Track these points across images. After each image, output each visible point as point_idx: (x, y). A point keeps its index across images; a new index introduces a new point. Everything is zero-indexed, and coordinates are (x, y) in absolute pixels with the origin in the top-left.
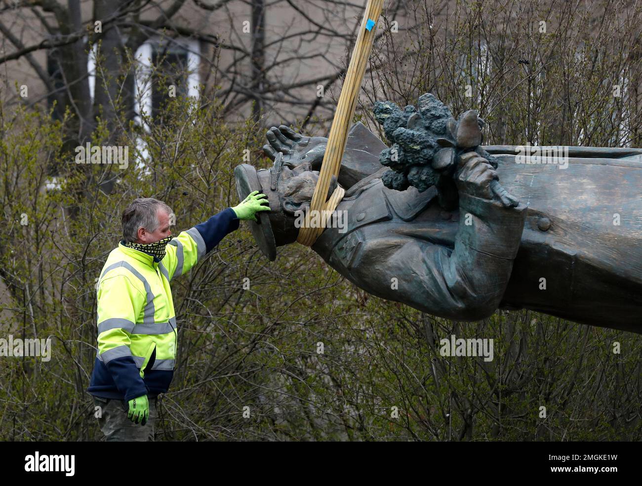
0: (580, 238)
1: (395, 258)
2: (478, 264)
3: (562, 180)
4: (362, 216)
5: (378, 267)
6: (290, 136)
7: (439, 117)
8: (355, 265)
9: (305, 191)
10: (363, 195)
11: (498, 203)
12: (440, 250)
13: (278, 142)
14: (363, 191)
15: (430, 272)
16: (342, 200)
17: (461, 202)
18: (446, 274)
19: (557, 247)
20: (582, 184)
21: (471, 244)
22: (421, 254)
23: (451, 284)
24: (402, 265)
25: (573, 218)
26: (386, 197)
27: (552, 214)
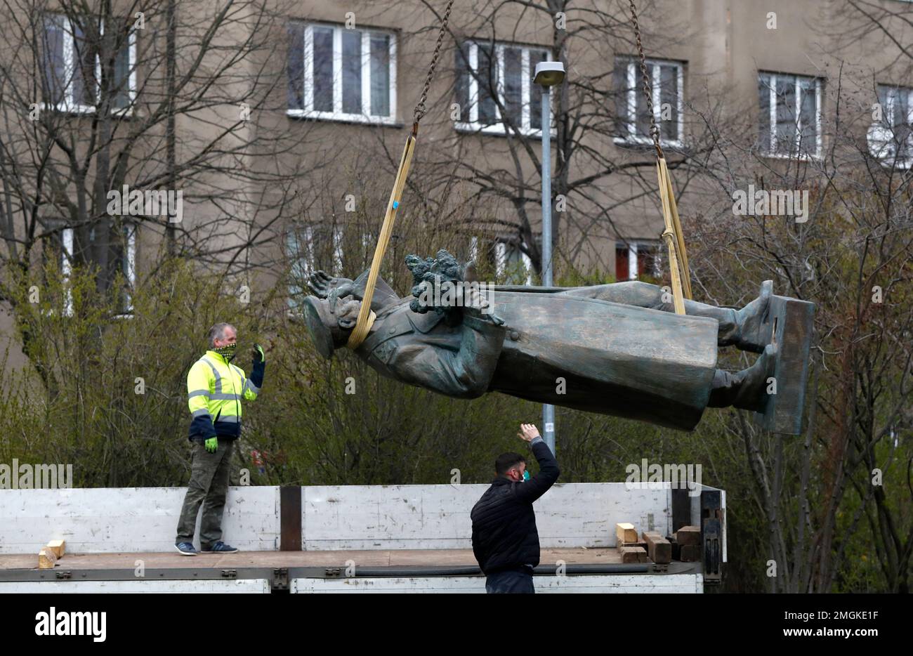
0: (538, 345)
1: (419, 358)
2: (477, 362)
3: (525, 307)
4: (393, 330)
5: (407, 364)
6: (325, 278)
7: (451, 266)
8: (392, 362)
9: (353, 313)
10: (390, 316)
11: (491, 322)
12: (448, 353)
13: (318, 282)
14: (389, 314)
15: (443, 367)
16: (376, 320)
17: (465, 321)
18: (455, 369)
19: (524, 351)
20: (537, 310)
21: (472, 349)
22: (437, 356)
23: (459, 375)
24: (423, 363)
25: (533, 332)
26: (409, 318)
27: (519, 329)
